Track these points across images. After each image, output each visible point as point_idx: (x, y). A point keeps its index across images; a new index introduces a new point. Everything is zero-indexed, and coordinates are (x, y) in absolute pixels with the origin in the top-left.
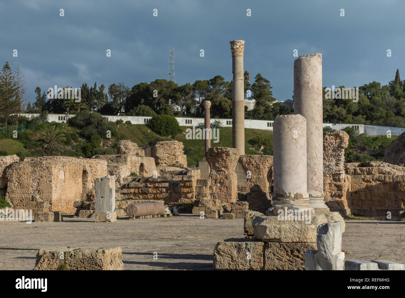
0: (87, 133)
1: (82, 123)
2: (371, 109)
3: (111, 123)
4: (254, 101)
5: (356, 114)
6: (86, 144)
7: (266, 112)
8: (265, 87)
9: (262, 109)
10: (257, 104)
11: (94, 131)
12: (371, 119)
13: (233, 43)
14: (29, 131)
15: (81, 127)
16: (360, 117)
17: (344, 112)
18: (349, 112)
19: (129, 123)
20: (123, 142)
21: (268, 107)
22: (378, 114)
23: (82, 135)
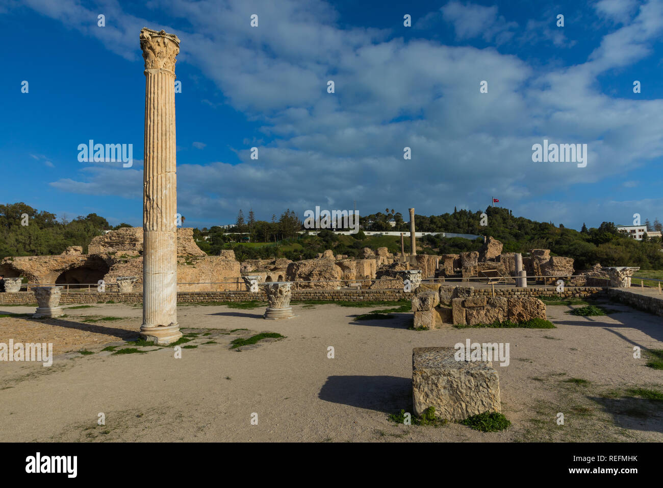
0: (326, 239)
1: (324, 235)
2: (447, 225)
3: (336, 235)
4: (395, 222)
5: (440, 228)
6: (327, 244)
7: (401, 227)
8: (400, 217)
9: (399, 226)
10: (397, 224)
11: (329, 238)
12: (447, 230)
13: (410, 209)
14: (302, 239)
15: (323, 237)
16: (442, 229)
17: (435, 227)
18: (437, 227)
19: (343, 234)
20: (365, 248)
21: (401, 225)
22: (451, 228)
23: (324, 240)
